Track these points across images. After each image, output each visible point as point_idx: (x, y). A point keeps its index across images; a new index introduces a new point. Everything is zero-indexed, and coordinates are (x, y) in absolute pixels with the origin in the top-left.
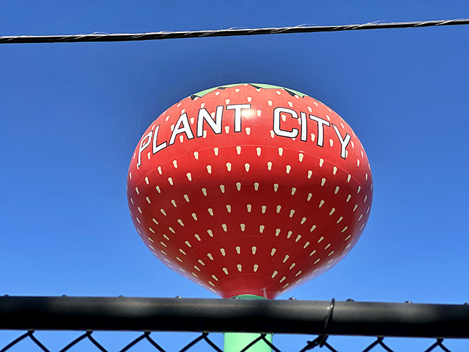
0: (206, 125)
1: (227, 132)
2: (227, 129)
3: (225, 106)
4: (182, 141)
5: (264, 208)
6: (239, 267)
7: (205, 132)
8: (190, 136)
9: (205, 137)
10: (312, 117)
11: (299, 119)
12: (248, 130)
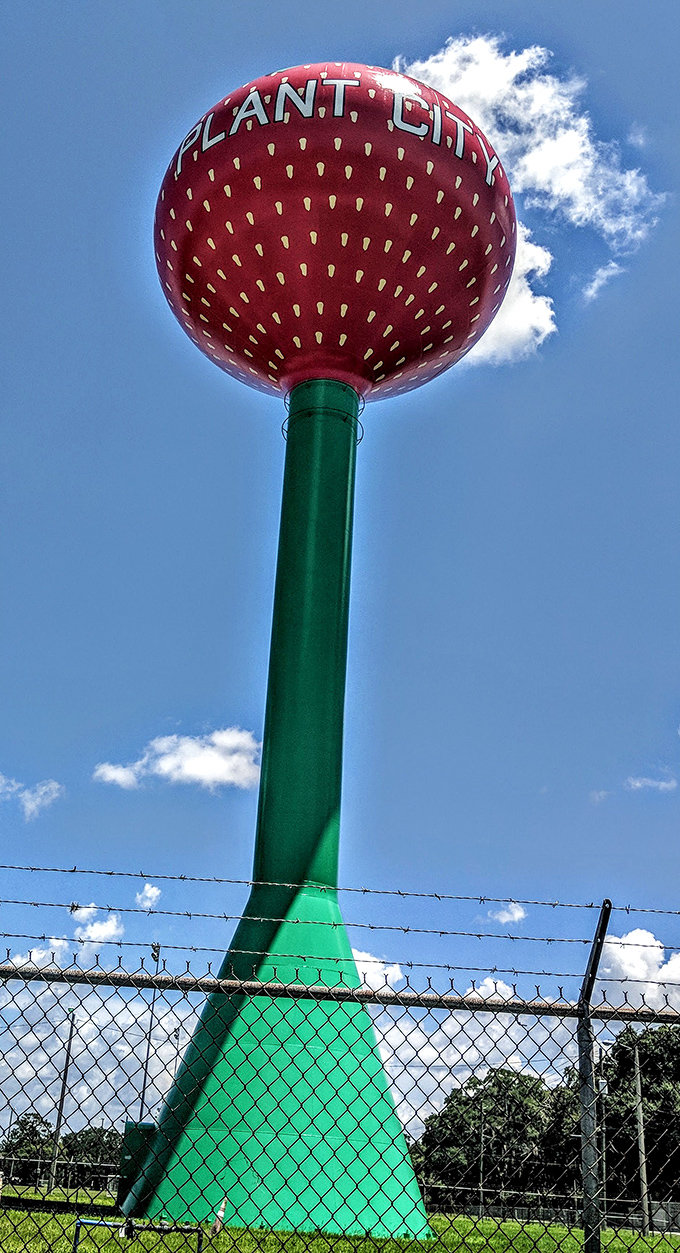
0: (289, 105)
1: (322, 115)
2: (322, 111)
3: (320, 81)
4: (249, 128)
5: (367, 241)
6: (319, 336)
7: (287, 115)
8: (264, 120)
9: (286, 121)
10: (448, 114)
11: (431, 112)
12: (354, 116)
